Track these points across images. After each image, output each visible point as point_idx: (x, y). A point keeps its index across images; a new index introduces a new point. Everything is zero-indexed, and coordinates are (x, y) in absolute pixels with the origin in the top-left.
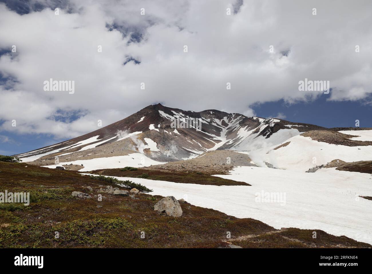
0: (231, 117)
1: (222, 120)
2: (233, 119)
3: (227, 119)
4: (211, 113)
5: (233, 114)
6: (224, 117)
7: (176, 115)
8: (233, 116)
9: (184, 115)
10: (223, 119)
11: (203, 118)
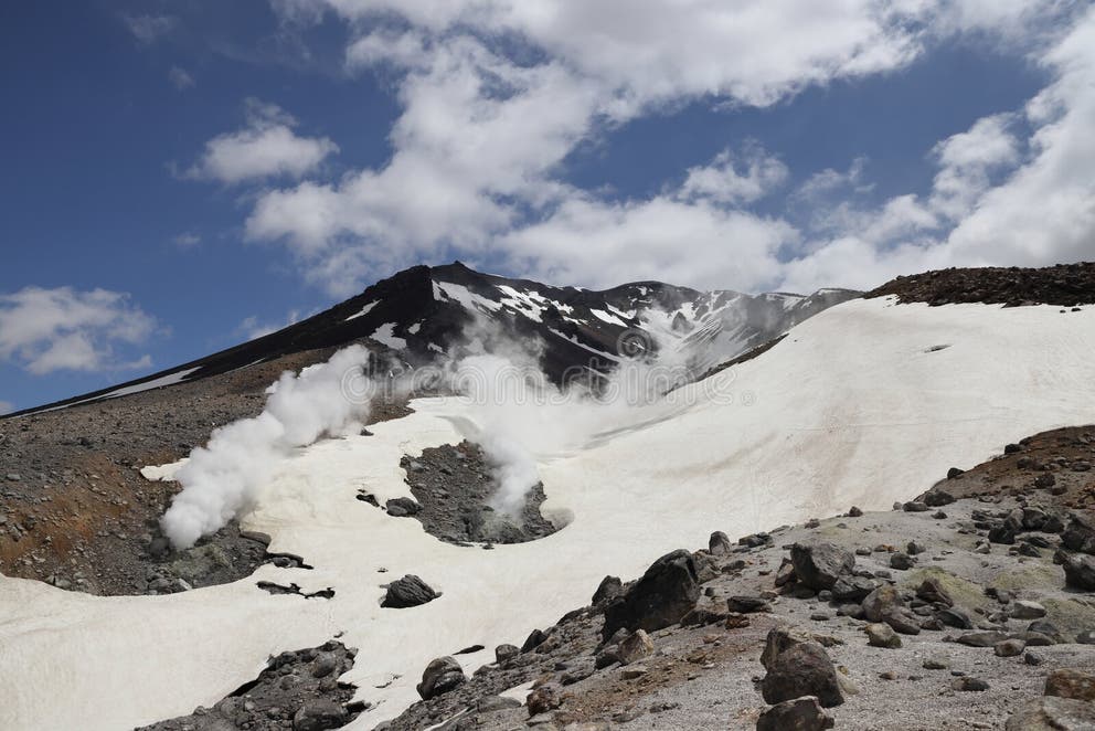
0: (707, 304)
1: (674, 313)
2: (711, 308)
3: (694, 309)
4: (644, 291)
5: (712, 294)
6: (683, 305)
7: (510, 298)
8: (714, 301)
9: (544, 299)
10: (680, 310)
11: (611, 308)
